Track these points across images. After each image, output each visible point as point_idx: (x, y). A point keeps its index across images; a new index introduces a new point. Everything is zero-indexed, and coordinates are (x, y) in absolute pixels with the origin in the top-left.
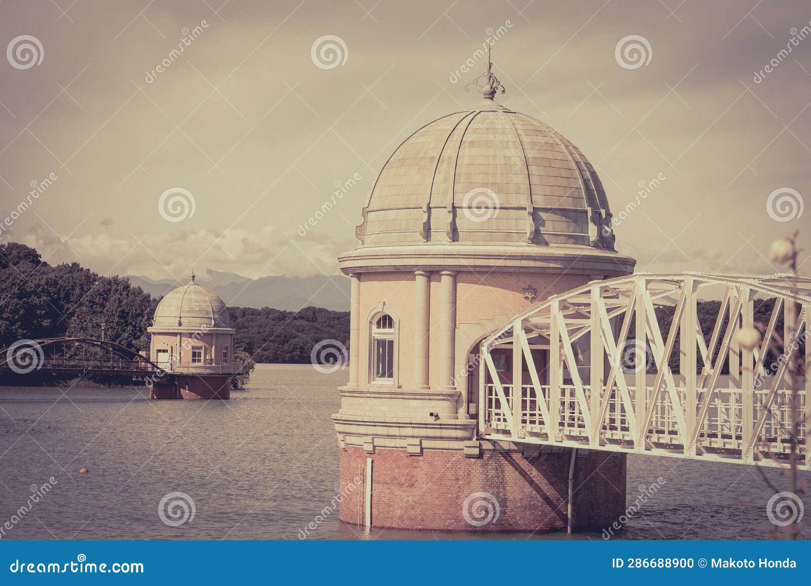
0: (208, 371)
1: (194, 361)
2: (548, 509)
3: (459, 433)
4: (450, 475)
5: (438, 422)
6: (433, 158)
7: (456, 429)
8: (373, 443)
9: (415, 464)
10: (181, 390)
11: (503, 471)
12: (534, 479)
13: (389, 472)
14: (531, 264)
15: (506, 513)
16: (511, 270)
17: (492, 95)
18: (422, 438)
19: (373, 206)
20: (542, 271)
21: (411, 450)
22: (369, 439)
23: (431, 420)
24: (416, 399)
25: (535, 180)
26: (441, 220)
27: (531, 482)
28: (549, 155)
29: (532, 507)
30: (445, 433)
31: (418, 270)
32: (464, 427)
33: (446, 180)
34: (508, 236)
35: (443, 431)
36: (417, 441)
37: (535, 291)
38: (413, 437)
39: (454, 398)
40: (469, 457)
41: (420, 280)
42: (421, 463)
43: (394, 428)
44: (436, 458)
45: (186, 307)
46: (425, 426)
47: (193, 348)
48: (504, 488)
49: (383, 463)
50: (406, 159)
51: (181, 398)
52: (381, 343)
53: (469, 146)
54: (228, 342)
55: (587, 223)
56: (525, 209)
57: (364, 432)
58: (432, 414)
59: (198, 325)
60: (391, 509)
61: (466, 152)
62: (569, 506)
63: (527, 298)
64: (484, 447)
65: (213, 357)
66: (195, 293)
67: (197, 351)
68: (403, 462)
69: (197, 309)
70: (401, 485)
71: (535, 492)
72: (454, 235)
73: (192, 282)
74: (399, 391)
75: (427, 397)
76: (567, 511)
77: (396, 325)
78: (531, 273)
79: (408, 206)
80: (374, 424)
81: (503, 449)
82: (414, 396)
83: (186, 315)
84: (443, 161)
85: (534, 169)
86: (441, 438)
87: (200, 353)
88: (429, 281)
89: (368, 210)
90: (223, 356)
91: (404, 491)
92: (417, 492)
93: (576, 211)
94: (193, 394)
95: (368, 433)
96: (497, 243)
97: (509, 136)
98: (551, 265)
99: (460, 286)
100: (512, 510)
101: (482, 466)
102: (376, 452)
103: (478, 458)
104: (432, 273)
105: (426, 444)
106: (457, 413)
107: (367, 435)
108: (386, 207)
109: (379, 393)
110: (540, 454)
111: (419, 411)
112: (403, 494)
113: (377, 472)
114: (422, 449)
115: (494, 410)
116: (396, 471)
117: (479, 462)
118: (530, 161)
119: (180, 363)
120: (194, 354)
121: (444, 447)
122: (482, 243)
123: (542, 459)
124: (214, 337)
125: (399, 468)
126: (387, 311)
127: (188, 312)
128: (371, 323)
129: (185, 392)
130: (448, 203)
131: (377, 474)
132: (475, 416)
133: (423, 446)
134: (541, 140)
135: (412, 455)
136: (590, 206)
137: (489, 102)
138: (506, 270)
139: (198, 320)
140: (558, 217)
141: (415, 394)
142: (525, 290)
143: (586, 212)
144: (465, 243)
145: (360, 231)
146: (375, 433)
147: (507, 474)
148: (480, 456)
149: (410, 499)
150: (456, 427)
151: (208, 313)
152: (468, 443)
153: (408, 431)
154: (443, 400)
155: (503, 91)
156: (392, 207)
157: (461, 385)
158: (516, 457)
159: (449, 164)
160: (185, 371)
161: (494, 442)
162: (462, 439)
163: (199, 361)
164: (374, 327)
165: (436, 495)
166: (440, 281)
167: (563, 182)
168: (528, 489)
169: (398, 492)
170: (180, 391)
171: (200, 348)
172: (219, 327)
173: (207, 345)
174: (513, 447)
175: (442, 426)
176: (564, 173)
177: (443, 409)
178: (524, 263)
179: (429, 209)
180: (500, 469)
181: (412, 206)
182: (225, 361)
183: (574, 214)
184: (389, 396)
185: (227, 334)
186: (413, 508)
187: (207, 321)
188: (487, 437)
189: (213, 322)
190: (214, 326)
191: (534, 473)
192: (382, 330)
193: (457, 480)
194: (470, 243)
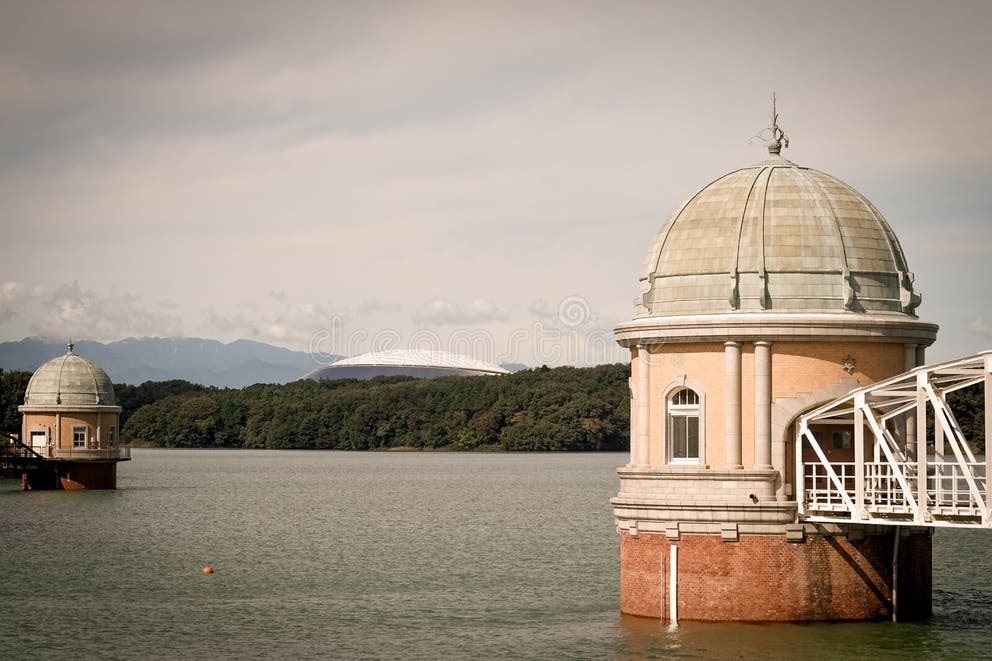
0: (94, 457)
1: (76, 444)
2: (873, 596)
3: (781, 516)
4: (771, 561)
5: (758, 504)
6: (734, 220)
7: (778, 511)
8: (678, 528)
9: (730, 551)
10: (62, 479)
11: (827, 556)
12: (859, 564)
13: (698, 560)
14: (853, 332)
15: (830, 601)
16: (832, 339)
17: (776, 150)
18: (738, 522)
19: (663, 270)
20: (863, 340)
21: (725, 535)
22: (674, 525)
23: (750, 502)
24: (730, 480)
25: (848, 243)
26: (752, 285)
27: (856, 568)
28: (856, 215)
29: (857, 594)
30: (766, 516)
31: (730, 340)
32: (786, 510)
33: (753, 242)
34: (825, 304)
35: (763, 514)
36: (733, 526)
37: (854, 361)
38: (729, 521)
39: (772, 479)
40: (792, 541)
41: (730, 352)
42: (737, 550)
43: (706, 512)
44: (754, 544)
45: (66, 382)
46: (743, 509)
47: (75, 429)
48: (829, 575)
49: (691, 551)
50: (701, 220)
51: (61, 488)
52: (678, 420)
53: (774, 206)
54: (114, 421)
55: (898, 287)
56: (841, 273)
57: (667, 517)
58: (752, 496)
59: (80, 402)
60: (702, 599)
61: (772, 212)
62: (894, 592)
63: (846, 369)
64: (807, 531)
65: (98, 440)
66: (76, 364)
67: (79, 433)
68: (716, 548)
69: (79, 384)
70: (714, 574)
71: (859, 578)
72: (767, 302)
73: (69, 353)
74: (707, 471)
75: (744, 478)
76: (891, 598)
77: (701, 400)
78: (850, 343)
79: (712, 271)
80: (682, 508)
81: (828, 533)
82: (727, 477)
83: (65, 390)
84: (748, 222)
85: (844, 229)
86: (761, 522)
87: (82, 436)
88: (740, 353)
89: (656, 275)
90: (108, 439)
91: (719, 580)
92: (733, 581)
93: (888, 275)
94: (76, 483)
95: (673, 517)
96: (813, 310)
97: (814, 194)
98: (873, 334)
99: (775, 357)
100: (837, 598)
101: (806, 551)
102: (682, 538)
103: (800, 543)
104: (745, 344)
105: (743, 528)
106: (775, 494)
107: (670, 520)
108: (683, 273)
109: (685, 474)
110: (865, 537)
111: (736, 493)
112: (716, 584)
113: (683, 560)
114: (738, 534)
115: (814, 491)
116: (708, 558)
117: (802, 546)
118: (841, 222)
119: (60, 447)
120: (76, 437)
121: (764, 531)
122: (798, 310)
123: (867, 542)
124: (99, 416)
125: (711, 555)
126: (690, 385)
127: (68, 387)
128: (667, 398)
129: (67, 481)
130: (759, 268)
131: (683, 563)
132: (792, 497)
133: (740, 531)
134: (845, 198)
135: (727, 541)
136: (899, 269)
137: (775, 157)
138: (826, 339)
139: (80, 397)
140: (872, 282)
141: (729, 475)
142: (843, 361)
143: (897, 276)
144: (778, 311)
145: (648, 299)
146: (681, 518)
147: (831, 559)
148: (803, 541)
149: (725, 589)
150: (778, 509)
151: (91, 388)
152: (790, 526)
153: (724, 515)
154: (761, 480)
155: (787, 146)
156: (689, 272)
157: (779, 464)
158: (840, 540)
159: (755, 225)
160: (66, 456)
161: (818, 525)
162: (784, 522)
163: (82, 444)
164: (670, 403)
165: (755, 584)
166: (753, 351)
167: (874, 244)
168: (853, 575)
169: (710, 582)
170: (60, 481)
171: (83, 429)
172: (103, 404)
173: (91, 426)
174: (838, 530)
175: (762, 509)
176: (874, 235)
177: (761, 489)
178: (846, 332)
179: (737, 273)
180: (824, 553)
181: (716, 271)
182: (111, 444)
183: (886, 278)
184: (697, 477)
185: (113, 413)
186: (729, 598)
187: (89, 397)
188: (808, 520)
189: (98, 399)
190: (99, 403)
191: (859, 557)
192: (680, 406)
193: (779, 566)
194: (785, 311)
